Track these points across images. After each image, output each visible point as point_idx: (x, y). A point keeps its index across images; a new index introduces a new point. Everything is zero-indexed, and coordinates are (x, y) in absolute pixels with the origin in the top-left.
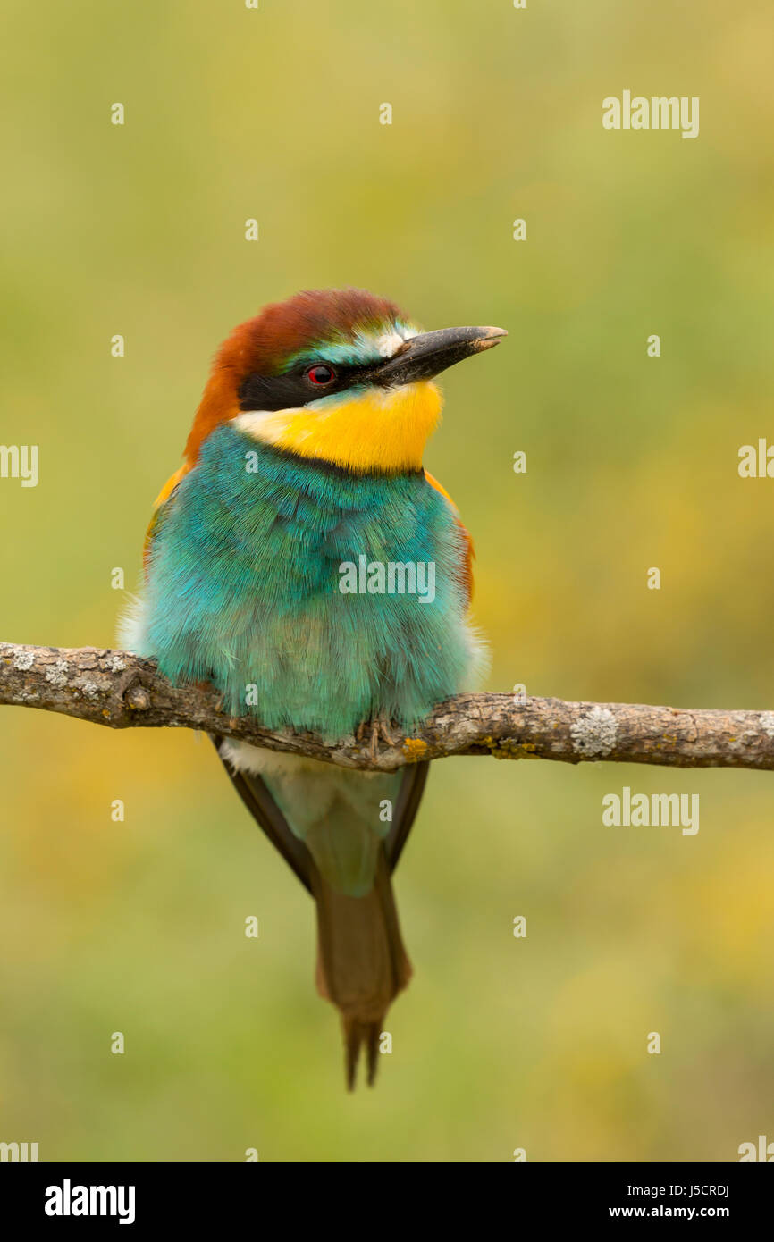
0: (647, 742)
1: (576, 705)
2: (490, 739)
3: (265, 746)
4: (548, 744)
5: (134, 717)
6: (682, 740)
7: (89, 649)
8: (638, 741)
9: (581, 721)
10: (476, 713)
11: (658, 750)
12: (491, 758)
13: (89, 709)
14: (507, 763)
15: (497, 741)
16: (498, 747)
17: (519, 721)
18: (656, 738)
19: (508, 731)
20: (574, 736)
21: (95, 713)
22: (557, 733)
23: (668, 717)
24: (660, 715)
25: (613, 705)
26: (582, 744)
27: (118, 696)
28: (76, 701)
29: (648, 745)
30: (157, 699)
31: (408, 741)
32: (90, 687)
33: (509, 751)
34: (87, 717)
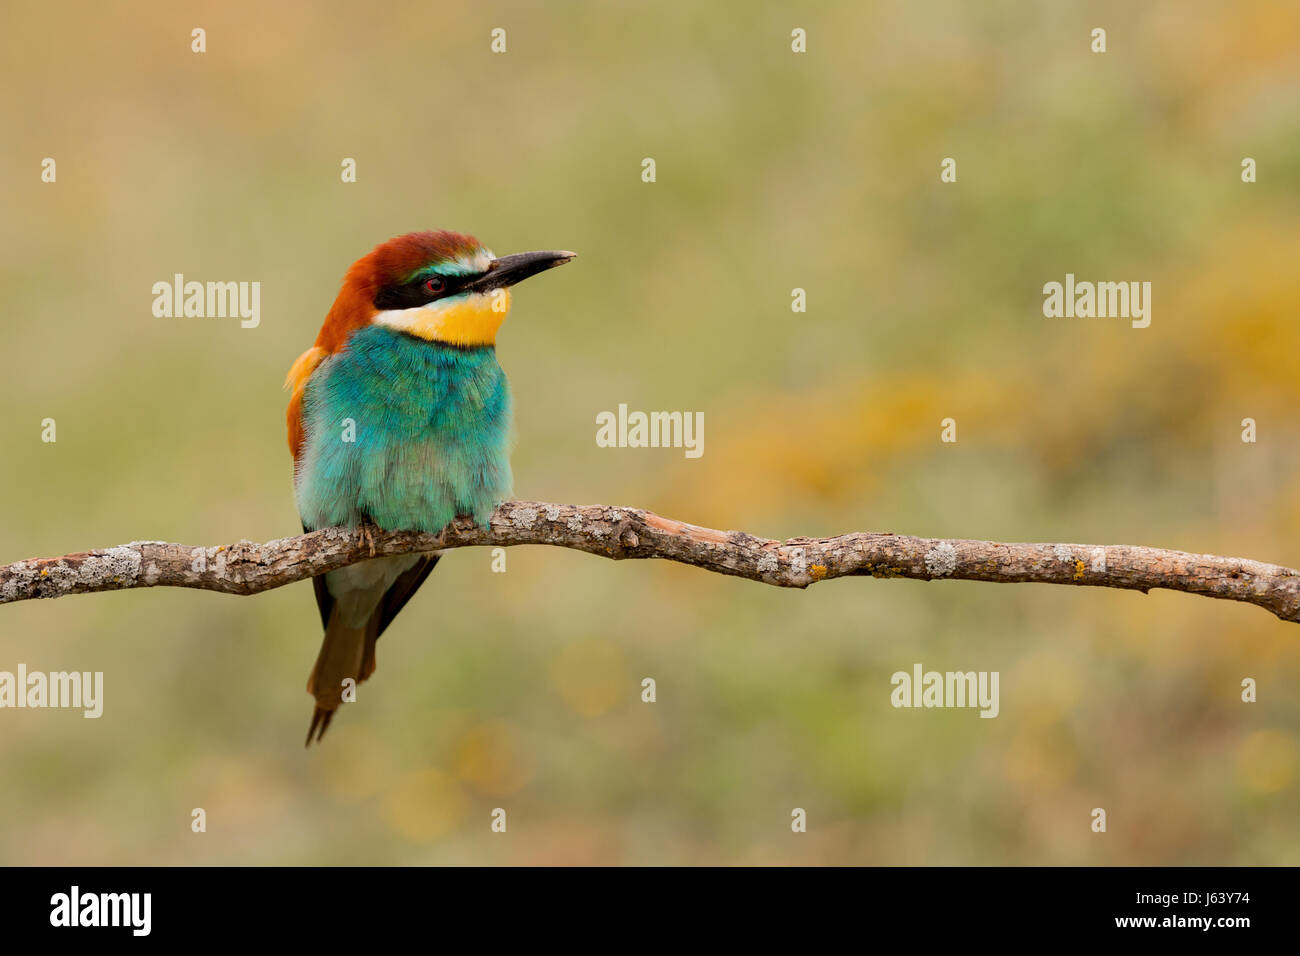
0: (977, 565)
1: (928, 541)
2: (870, 565)
3: (717, 570)
4: (909, 568)
5: (627, 552)
6: (1001, 564)
7: (597, 506)
8: (971, 565)
9: (931, 552)
10: (860, 547)
11: (984, 571)
12: (871, 577)
13: (598, 547)
14: (883, 580)
15: (874, 566)
16: (876, 570)
17: (889, 553)
18: (983, 563)
19: (882, 560)
20: (927, 562)
21: (601, 550)
22: (915, 560)
23: (991, 549)
24: (986, 547)
25: (954, 541)
26: (933, 567)
27: (617, 538)
28: (588, 541)
29: (978, 567)
30: (643, 540)
31: (814, 566)
32: (597, 532)
33: (883, 573)
34: (596, 552)
